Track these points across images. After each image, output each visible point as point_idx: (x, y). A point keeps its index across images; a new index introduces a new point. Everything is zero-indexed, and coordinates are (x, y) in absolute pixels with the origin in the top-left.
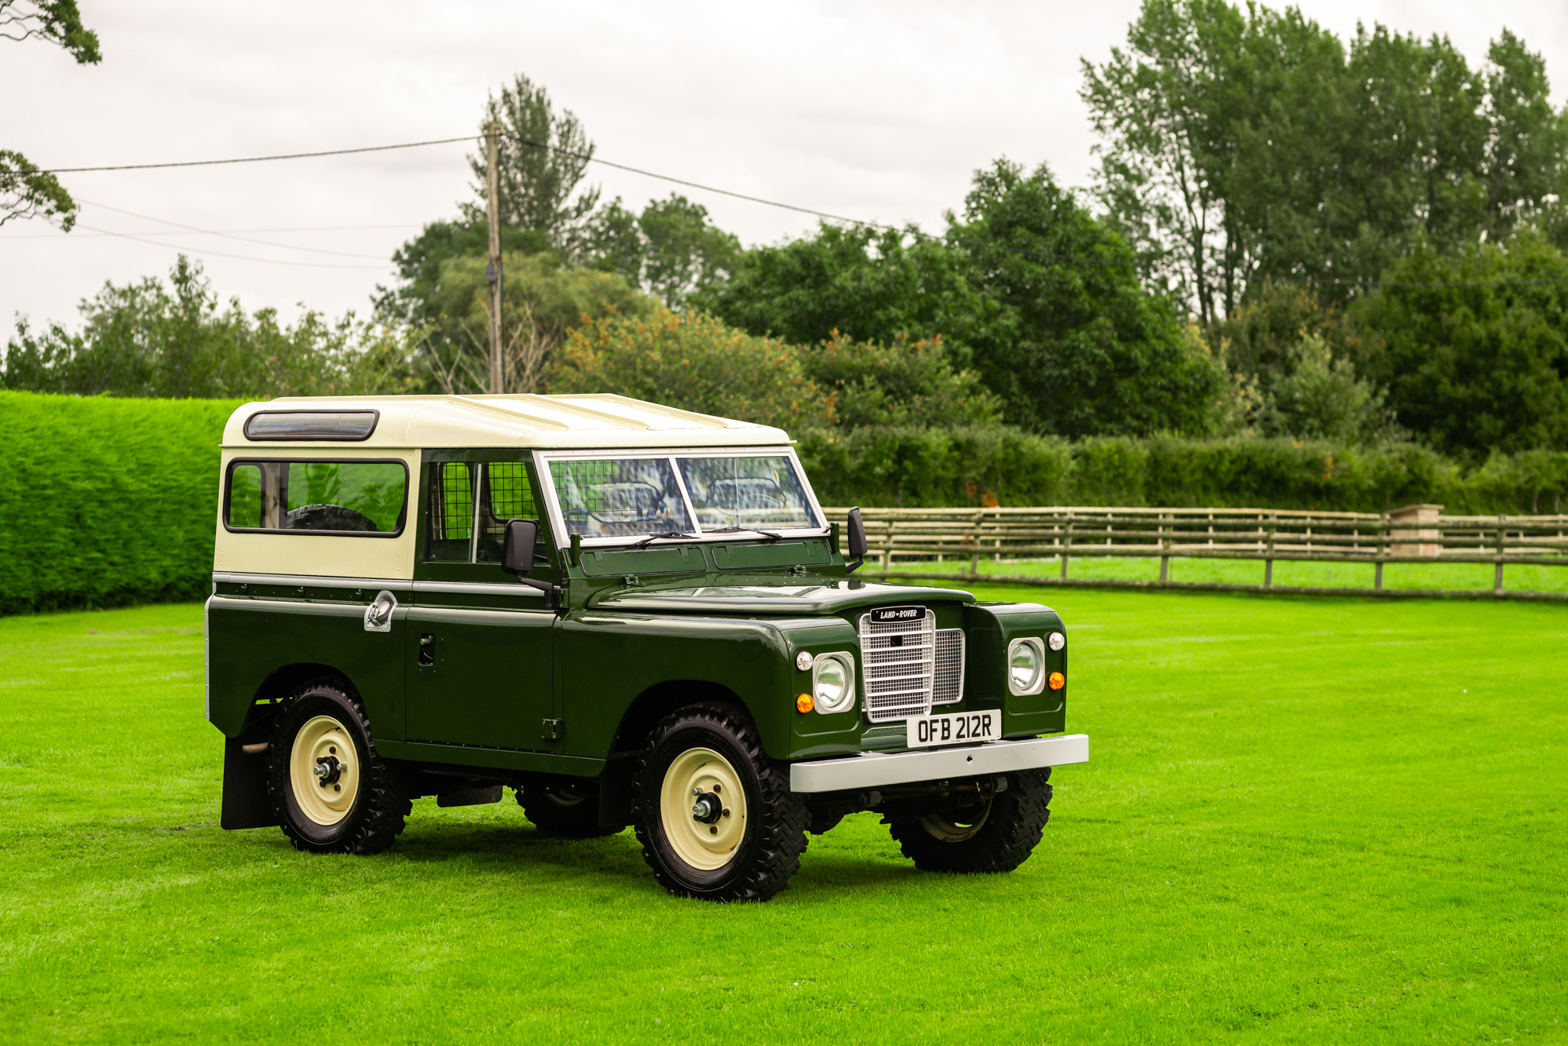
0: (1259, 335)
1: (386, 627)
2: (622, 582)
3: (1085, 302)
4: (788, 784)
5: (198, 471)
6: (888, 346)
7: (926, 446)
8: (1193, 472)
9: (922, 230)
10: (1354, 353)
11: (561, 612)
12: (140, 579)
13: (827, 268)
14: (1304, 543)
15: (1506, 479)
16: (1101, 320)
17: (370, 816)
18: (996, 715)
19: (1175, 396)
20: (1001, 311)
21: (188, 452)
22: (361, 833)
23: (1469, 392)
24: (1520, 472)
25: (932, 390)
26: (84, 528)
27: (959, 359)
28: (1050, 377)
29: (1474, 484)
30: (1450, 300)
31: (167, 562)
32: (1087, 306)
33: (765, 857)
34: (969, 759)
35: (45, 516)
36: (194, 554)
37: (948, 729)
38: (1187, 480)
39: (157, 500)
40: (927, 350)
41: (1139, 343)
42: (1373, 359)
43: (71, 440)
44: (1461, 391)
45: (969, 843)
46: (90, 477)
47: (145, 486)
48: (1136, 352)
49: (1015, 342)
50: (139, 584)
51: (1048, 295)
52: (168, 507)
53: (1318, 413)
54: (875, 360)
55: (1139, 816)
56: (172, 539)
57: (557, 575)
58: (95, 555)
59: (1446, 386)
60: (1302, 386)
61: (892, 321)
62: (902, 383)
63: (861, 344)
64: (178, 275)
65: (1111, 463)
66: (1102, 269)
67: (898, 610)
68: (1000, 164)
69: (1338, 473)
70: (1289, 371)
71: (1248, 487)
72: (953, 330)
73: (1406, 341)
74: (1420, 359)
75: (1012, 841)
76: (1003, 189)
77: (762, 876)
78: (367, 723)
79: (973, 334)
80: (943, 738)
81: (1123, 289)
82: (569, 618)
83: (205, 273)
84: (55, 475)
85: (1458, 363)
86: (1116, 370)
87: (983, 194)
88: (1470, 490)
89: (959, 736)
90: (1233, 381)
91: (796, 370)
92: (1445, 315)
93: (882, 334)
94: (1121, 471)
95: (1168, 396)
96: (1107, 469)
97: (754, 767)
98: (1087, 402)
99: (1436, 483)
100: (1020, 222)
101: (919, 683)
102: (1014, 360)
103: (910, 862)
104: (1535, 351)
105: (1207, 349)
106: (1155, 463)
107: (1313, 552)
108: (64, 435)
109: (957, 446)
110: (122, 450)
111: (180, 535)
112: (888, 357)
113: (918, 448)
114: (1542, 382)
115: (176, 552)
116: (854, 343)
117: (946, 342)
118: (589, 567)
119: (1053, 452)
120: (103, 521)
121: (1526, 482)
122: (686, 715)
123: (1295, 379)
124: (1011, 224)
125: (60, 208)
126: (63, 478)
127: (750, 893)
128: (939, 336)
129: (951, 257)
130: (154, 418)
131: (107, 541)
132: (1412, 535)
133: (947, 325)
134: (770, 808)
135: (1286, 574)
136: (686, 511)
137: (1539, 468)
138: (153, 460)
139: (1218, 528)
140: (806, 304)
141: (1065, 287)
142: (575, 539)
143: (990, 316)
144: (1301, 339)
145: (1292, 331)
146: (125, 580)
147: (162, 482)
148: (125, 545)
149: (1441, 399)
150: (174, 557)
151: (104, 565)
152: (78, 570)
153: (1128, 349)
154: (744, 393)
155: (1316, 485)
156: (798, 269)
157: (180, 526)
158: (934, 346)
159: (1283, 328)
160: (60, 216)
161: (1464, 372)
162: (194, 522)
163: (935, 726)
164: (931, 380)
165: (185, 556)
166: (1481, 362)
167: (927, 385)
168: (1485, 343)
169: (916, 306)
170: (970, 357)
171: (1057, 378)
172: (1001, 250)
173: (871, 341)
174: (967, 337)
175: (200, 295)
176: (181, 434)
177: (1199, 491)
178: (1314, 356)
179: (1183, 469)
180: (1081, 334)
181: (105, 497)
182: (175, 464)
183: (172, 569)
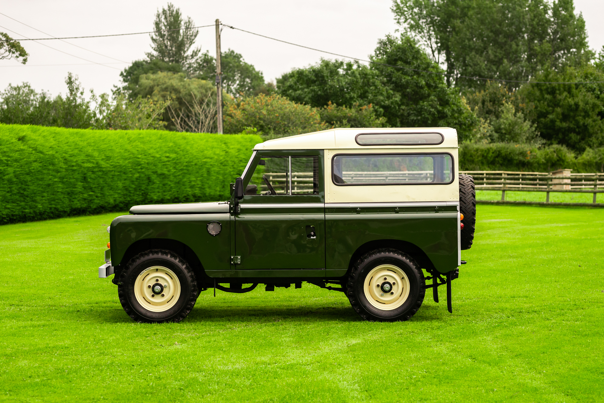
0: (486, 103)
3: (426, 90)
5: (126, 159)
6: (350, 108)
8: (478, 157)
9: (360, 62)
10: (523, 109)
12: (106, 202)
13: (325, 77)
14: (518, 184)
15: (592, 159)
16: (432, 97)
19: (461, 127)
20: (394, 95)
21: (122, 151)
23: (567, 125)
24: (597, 156)
25: (368, 125)
26: (88, 182)
27: (379, 113)
28: (413, 120)
29: (581, 161)
30: (559, 90)
31: (116, 196)
32: (426, 92)
35: (74, 178)
36: (125, 192)
38: (476, 160)
39: (112, 171)
40: (366, 110)
41: (447, 106)
42: (530, 112)
43: (81, 147)
44: (565, 125)
46: (89, 161)
47: (108, 165)
48: (446, 110)
49: (399, 106)
50: (106, 205)
51: (411, 87)
52: (117, 173)
53: (510, 133)
54: (346, 114)
56: (117, 186)
58: (91, 193)
59: (558, 123)
60: (504, 123)
61: (352, 98)
62: (357, 122)
63: (341, 107)
64: (68, 81)
66: (432, 78)
68: (388, 36)
69: (532, 157)
70: (498, 117)
71: (498, 163)
72: (375, 102)
73: (543, 106)
74: (548, 113)
76: (389, 46)
79: (383, 103)
81: (440, 85)
83: (79, 80)
84: (77, 161)
85: (563, 114)
86: (438, 117)
87: (382, 48)
88: (579, 163)
90: (480, 121)
91: (318, 117)
92: (558, 95)
93: (348, 103)
99: (567, 160)
100: (401, 59)
102: (399, 114)
104: (592, 109)
105: (469, 109)
107: (522, 188)
108: (79, 145)
110: (100, 151)
111: (120, 185)
112: (352, 112)
114: (594, 121)
115: (119, 191)
116: (337, 107)
117: (373, 107)
120: (94, 179)
121: (600, 160)
123: (502, 120)
124: (396, 60)
125: (20, 55)
126: (79, 162)
128: (371, 104)
129: (373, 73)
130: (109, 138)
131: (95, 187)
132: (561, 181)
133: (372, 100)
135: (511, 196)
138: (110, 154)
139: (487, 179)
140: (317, 92)
141: (418, 85)
143: (389, 97)
144: (503, 104)
145: (498, 101)
146: (101, 203)
147: (114, 164)
148: (102, 189)
149: (556, 128)
151: (95, 197)
152: (85, 199)
153: (443, 109)
154: (299, 127)
155: (524, 161)
156: (314, 78)
157: (120, 181)
158: (369, 108)
159: (495, 100)
160: (21, 58)
161: (565, 117)
162: (125, 180)
164: (368, 122)
165: (122, 193)
166: (572, 114)
167: (366, 123)
168: (573, 106)
169: (360, 92)
170: (382, 112)
171: (416, 120)
172: (392, 70)
173: (344, 106)
174: (381, 104)
175: (77, 89)
176: (119, 144)
177: (480, 164)
178: (508, 111)
179: (475, 156)
180: (425, 103)
181: (95, 170)
182: (118, 156)
183: (118, 198)
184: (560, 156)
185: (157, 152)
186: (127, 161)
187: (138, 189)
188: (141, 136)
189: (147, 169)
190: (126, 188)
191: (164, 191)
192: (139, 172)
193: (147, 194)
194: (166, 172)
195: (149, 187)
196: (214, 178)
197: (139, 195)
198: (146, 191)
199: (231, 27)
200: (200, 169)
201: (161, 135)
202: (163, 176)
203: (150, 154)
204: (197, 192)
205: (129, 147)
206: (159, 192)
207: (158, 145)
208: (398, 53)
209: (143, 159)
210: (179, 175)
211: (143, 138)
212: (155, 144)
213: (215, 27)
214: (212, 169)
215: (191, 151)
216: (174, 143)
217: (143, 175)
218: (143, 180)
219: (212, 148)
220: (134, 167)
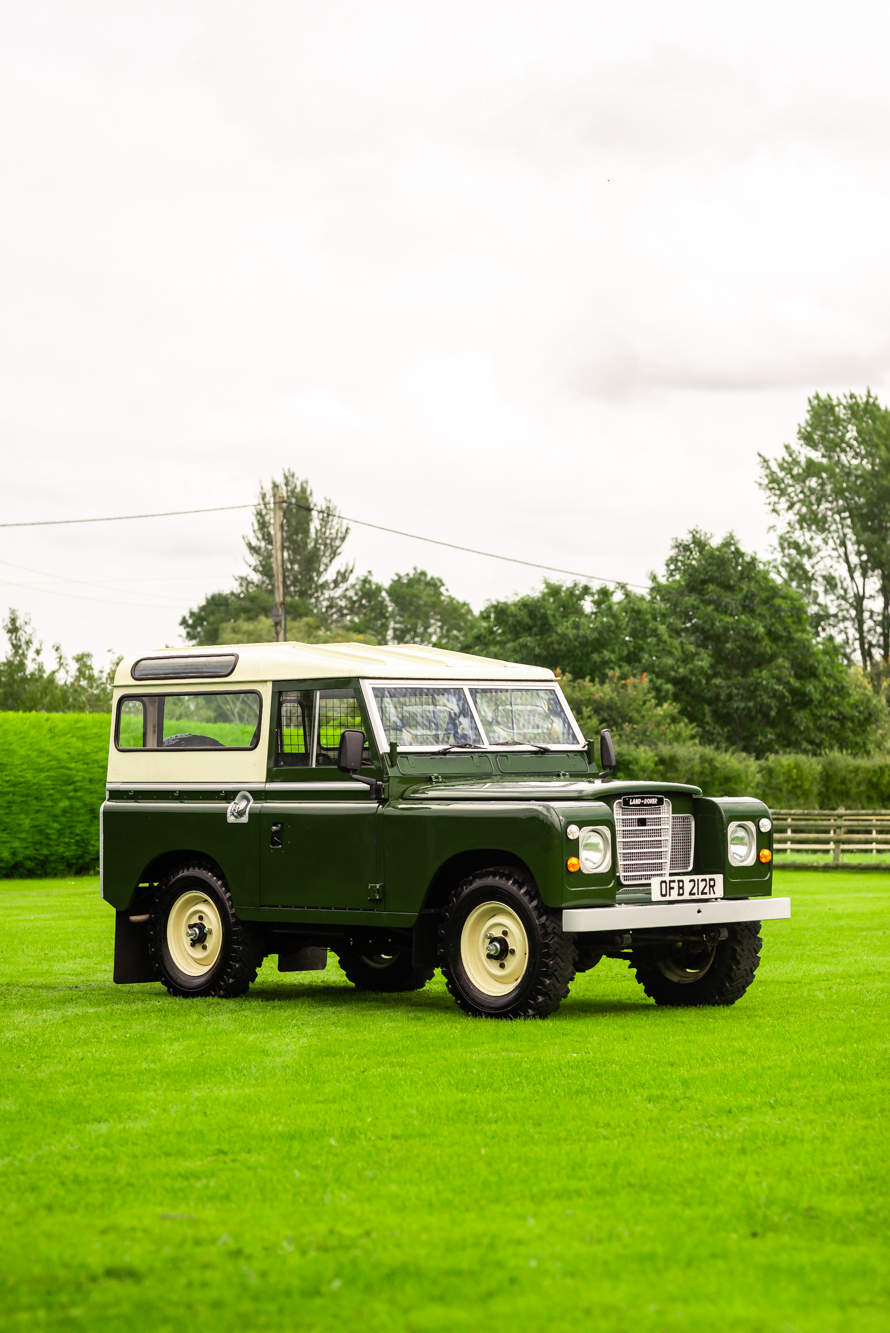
1: (245, 819)
2: (429, 780)
3: (767, 646)
4: (561, 927)
5: (41, 770)
6: (602, 682)
7: (636, 761)
9: (629, 588)
11: (383, 802)
13: (551, 618)
16: (780, 660)
17: (231, 967)
18: (719, 878)
19: (843, 725)
20: (697, 654)
21: (34, 754)
22: (224, 981)
25: (639, 719)
27: (663, 694)
28: (737, 708)
31: (16, 844)
32: (768, 649)
33: (542, 983)
34: (699, 912)
36: (38, 838)
37: (682, 888)
38: (854, 791)
39: (8, 793)
40: (635, 687)
41: (812, 679)
45: (697, 984)
48: (810, 688)
49: (709, 678)
51: (735, 640)
52: (19, 799)
54: (591, 694)
55: (827, 980)
56: (20, 825)
57: (380, 773)
61: (606, 663)
62: (615, 712)
63: (580, 681)
64: (10, 626)
65: (790, 776)
66: (781, 620)
67: (643, 799)
68: (694, 534)
72: (657, 670)
75: (731, 980)
76: (696, 555)
77: (540, 999)
78: (228, 895)
79: (673, 673)
80: (679, 895)
81: (798, 635)
82: (389, 805)
83: (32, 624)
86: (793, 703)
87: (680, 558)
89: (691, 894)
93: (598, 673)
94: (799, 783)
95: (837, 725)
96: (787, 782)
97: (534, 914)
98: (768, 729)
100: (711, 580)
101: (659, 855)
102: (709, 695)
103: (652, 1000)
105: (870, 687)
106: (827, 777)
109: (662, 761)
111: (27, 822)
112: (603, 692)
113: (630, 762)
115: (23, 836)
116: (574, 680)
117: (651, 681)
118: (405, 768)
119: (741, 767)
122: (482, 876)
124: (704, 582)
127: (531, 1012)
128: (645, 674)
129: (654, 609)
130: (6, 727)
133: (652, 666)
134: (547, 945)
136: (477, 728)
141: (750, 634)
142: (393, 746)
143: (687, 658)
147: (12, 778)
150: (22, 840)
153: (804, 685)
156: (527, 620)
157: (27, 813)
158: (641, 682)
162: (38, 812)
163: (672, 885)
164: (639, 711)
165: (31, 840)
167: (635, 715)
169: (625, 651)
170: (671, 692)
171: (744, 709)
172: (696, 603)
173: (588, 678)
174: (669, 675)
175: (28, 643)
176: (27, 740)
177: (865, 801)
179: (851, 782)
180: (764, 672)
182: (23, 763)
183: (20, 850)
187: (68, 831)
188: (79, 725)
190: (38, 829)
192: (70, 798)
193: (88, 844)
197: (68, 844)
198: (86, 837)
203: (96, 761)
205: (47, 745)
208: (710, 568)
209: (78, 771)
211: (85, 728)
217: (78, 804)
220: (59, 787)
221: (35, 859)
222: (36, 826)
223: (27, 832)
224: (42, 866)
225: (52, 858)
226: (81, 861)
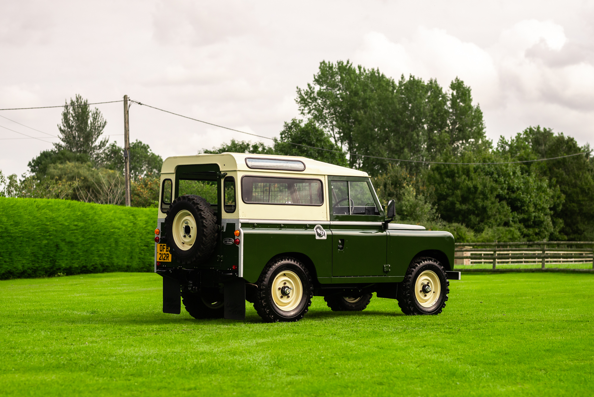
0: (388, 186)
5: (34, 226)
10: (423, 192)
12: (15, 268)
15: (491, 236)
21: (31, 218)
23: (466, 207)
24: (496, 235)
29: (480, 239)
30: (458, 173)
31: (24, 262)
36: (33, 258)
39: (21, 236)
42: (430, 194)
44: (464, 207)
47: (17, 231)
50: (14, 270)
52: (25, 239)
53: (411, 215)
56: (26, 252)
59: (458, 205)
60: (405, 205)
68: (293, 120)
70: (399, 199)
73: (444, 189)
74: (448, 195)
76: (294, 130)
85: (462, 196)
87: (287, 131)
88: (478, 241)
92: (457, 179)
99: (467, 239)
100: (305, 141)
104: (490, 192)
110: (8, 216)
111: (29, 251)
114: (492, 203)
115: (28, 257)
123: (403, 202)
124: (300, 143)
130: (18, 204)
131: (4, 252)
137: (502, 233)
138: (19, 220)
144: (404, 187)
145: (400, 185)
146: (10, 268)
147: (23, 230)
148: (10, 254)
149: (456, 210)
151: (3, 262)
157: (29, 247)
159: (397, 183)
161: (464, 200)
162: (34, 246)
165: (31, 260)
168: (472, 189)
176: (28, 211)
178: (409, 193)
181: (3, 235)
182: (26, 223)
183: (26, 264)
184: (460, 234)
185: (66, 220)
186: (35, 228)
187: (46, 255)
188: (50, 204)
189: (56, 237)
190: (34, 254)
191: (72, 259)
192: (47, 239)
193: (55, 261)
194: (75, 240)
195: (57, 255)
196: (122, 248)
197: (47, 262)
198: (54, 258)
199: (139, 103)
200: (108, 239)
201: (70, 204)
202: (71, 244)
203: (58, 222)
204: (105, 261)
205: (38, 215)
206: (67, 260)
207: (67, 213)
208: (302, 136)
209: (51, 226)
210: (87, 244)
211: (52, 206)
212: (64, 213)
213: (123, 102)
214: (120, 240)
215: (99, 221)
216: (83, 212)
217: (51, 242)
218: (51, 247)
219: (121, 219)
220: (42, 234)
221: (32, 268)
222: (33, 253)
223: (29, 255)
224: (35, 273)
225: (40, 268)
226: (52, 270)
